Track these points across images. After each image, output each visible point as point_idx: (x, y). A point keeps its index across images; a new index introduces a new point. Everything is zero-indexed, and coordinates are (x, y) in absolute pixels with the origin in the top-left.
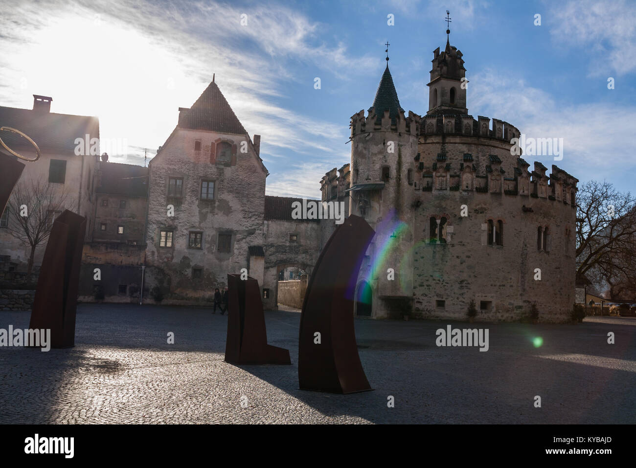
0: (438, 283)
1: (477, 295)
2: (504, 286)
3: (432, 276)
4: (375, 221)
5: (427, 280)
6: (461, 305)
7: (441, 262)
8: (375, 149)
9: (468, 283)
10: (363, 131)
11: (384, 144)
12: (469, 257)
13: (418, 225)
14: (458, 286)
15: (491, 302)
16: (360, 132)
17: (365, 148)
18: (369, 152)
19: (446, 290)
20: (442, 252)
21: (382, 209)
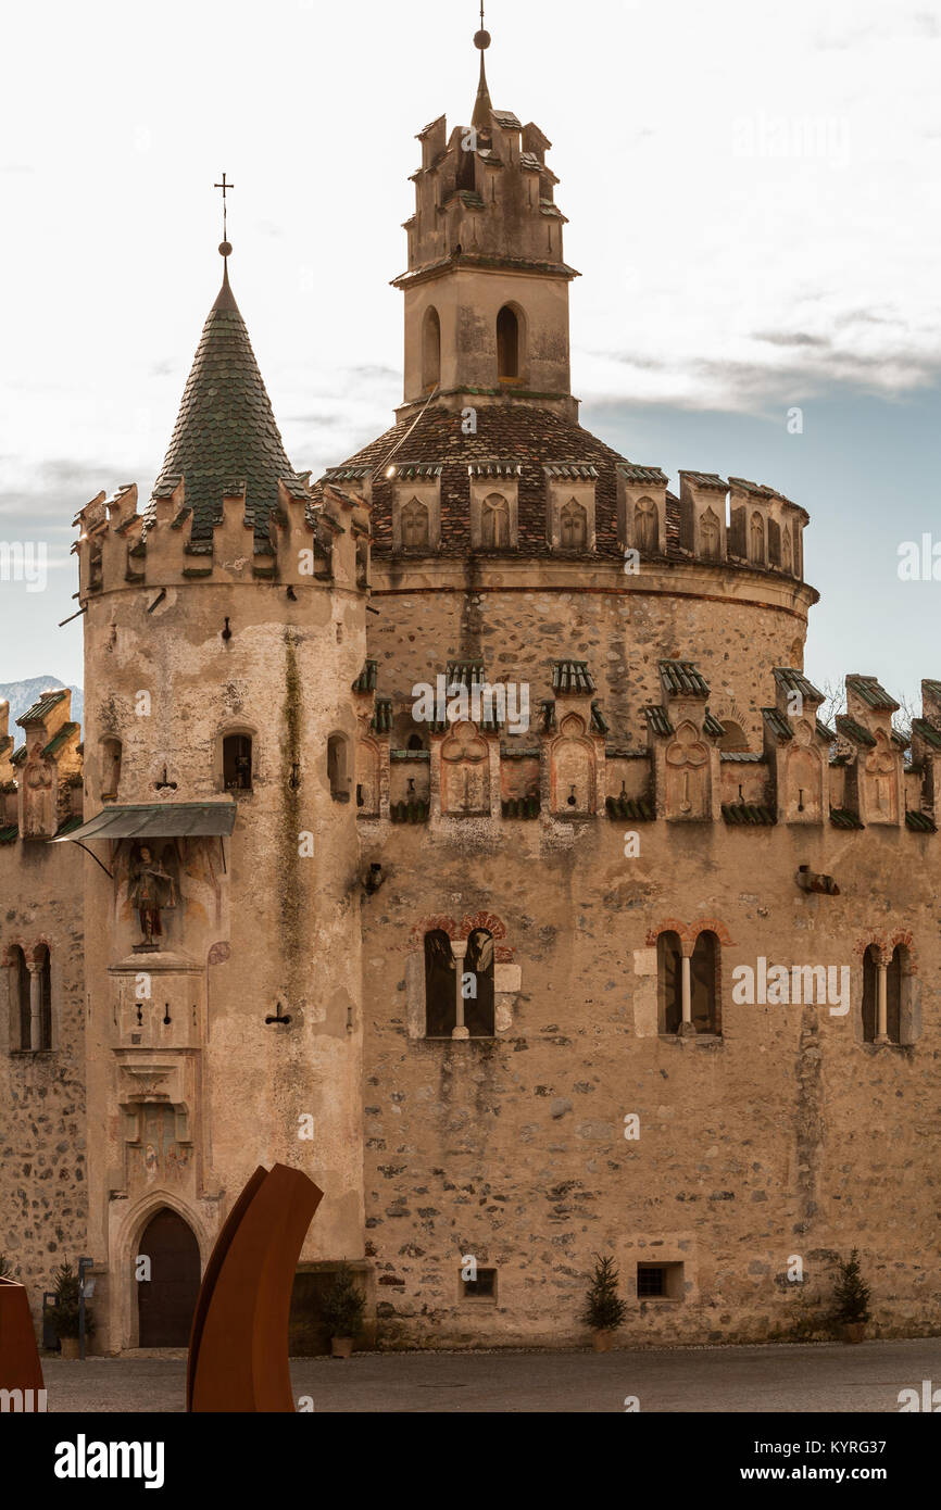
0: (466, 1201)
1: (622, 1240)
2: (729, 1196)
3: (438, 1172)
4: (201, 957)
5: (423, 1191)
6: (559, 1284)
7: (471, 1112)
8: (188, 657)
9: (587, 1196)
10: (136, 581)
11: (227, 635)
12: (585, 1088)
13: (376, 963)
14: (549, 1206)
15: (679, 1264)
16: (122, 584)
17: (148, 654)
18: (164, 668)
19: (496, 1225)
20: (479, 1075)
21: (228, 905)
